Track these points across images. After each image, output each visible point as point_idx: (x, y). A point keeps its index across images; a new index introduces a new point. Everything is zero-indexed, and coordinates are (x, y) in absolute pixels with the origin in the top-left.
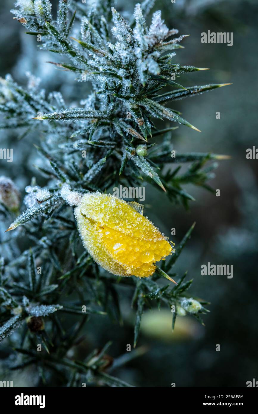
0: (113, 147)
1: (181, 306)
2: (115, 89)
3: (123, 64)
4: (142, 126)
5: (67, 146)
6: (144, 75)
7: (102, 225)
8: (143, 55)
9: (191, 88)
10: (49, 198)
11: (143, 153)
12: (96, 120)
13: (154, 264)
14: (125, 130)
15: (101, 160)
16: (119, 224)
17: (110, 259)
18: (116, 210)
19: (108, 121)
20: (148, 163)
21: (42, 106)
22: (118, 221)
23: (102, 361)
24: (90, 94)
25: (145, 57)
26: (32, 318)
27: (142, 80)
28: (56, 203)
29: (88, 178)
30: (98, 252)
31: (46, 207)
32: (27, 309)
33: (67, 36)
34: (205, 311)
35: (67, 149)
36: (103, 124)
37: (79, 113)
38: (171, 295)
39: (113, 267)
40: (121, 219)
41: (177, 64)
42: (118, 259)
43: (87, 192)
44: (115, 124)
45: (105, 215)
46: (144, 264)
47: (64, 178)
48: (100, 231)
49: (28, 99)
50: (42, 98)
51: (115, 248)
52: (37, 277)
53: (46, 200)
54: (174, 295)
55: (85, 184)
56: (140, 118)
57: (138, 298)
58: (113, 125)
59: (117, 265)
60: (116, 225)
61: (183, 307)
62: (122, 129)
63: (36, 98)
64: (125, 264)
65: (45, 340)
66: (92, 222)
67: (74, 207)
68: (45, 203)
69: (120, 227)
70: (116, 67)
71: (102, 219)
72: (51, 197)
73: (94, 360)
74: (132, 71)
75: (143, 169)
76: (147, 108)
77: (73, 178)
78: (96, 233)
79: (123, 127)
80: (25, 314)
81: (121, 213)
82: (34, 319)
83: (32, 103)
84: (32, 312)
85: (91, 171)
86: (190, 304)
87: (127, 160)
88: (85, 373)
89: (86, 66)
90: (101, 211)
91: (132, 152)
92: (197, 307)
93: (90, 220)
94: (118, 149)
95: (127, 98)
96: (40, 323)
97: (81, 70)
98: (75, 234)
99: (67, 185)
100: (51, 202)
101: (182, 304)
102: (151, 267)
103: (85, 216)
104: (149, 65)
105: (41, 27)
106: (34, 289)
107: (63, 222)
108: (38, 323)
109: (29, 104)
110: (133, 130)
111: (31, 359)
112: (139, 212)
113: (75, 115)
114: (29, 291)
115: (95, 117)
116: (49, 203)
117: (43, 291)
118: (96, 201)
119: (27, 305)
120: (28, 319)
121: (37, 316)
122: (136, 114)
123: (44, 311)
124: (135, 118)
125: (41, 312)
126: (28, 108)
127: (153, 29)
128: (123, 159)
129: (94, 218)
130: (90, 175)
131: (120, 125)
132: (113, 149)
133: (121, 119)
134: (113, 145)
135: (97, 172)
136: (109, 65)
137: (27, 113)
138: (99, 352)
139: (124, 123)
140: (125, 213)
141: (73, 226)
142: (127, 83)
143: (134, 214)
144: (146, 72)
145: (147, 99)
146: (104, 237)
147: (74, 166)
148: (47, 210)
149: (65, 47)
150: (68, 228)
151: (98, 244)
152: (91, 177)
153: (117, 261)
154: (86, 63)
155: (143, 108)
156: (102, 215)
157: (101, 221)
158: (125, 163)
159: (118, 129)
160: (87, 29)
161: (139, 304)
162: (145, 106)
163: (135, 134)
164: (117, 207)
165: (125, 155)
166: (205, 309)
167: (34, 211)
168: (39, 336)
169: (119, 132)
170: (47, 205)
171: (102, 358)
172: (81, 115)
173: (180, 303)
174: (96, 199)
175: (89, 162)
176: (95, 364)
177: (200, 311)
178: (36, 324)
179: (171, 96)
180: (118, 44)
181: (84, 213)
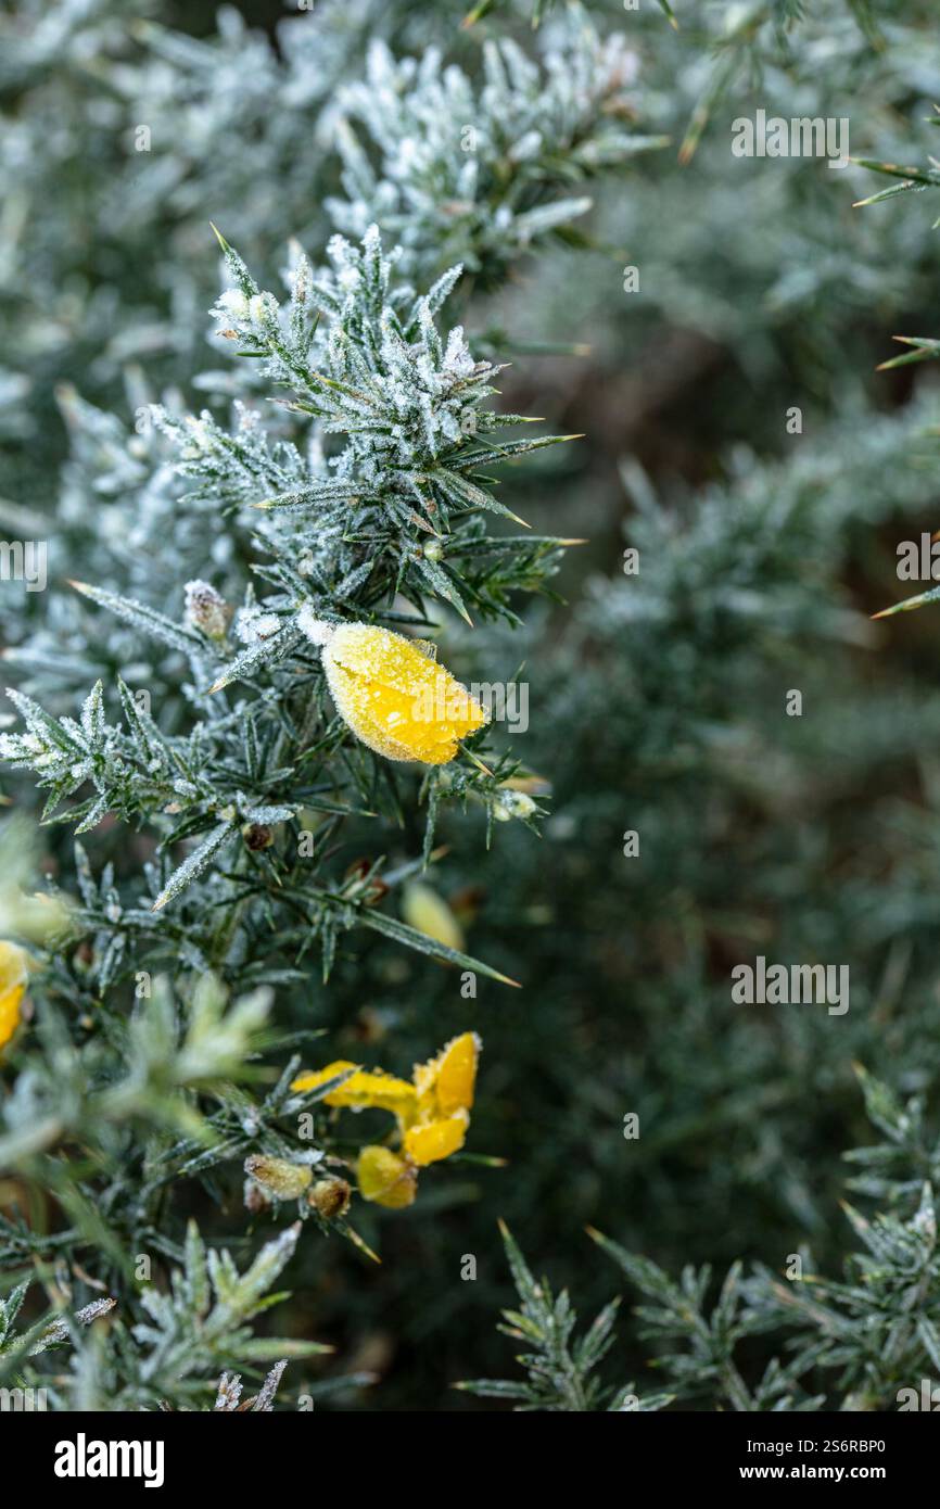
0: (386, 540)
1: (500, 805)
2: (388, 449)
3: (401, 414)
4: (433, 514)
5: (307, 537)
6: (435, 438)
7: (367, 681)
8: (434, 403)
9: (516, 443)
10: (279, 631)
11: (436, 555)
12: (356, 500)
13: (455, 742)
14: (405, 516)
15: (366, 565)
16: (396, 677)
17: (381, 734)
18: (391, 655)
19: (376, 499)
20: (442, 573)
21: (264, 466)
22: (394, 673)
23: (370, 890)
24: (345, 449)
25: (437, 406)
26: (251, 827)
27: (432, 447)
28: (290, 638)
29: (342, 593)
30: (361, 722)
31: (273, 647)
32: (244, 812)
33: (305, 356)
34: (542, 814)
35: (306, 540)
36: (367, 504)
37: (328, 490)
38: (485, 785)
39: (387, 746)
40: (401, 671)
41: (490, 411)
42: (395, 736)
43: (342, 622)
44: (389, 506)
45: (373, 663)
46: (438, 744)
47: (302, 594)
48: (365, 690)
49: (240, 454)
50: (263, 453)
51: (389, 720)
52: (258, 756)
53: (274, 634)
54: (490, 786)
55: (339, 600)
56: (430, 499)
57: (429, 790)
58: (383, 504)
59: (393, 745)
60: (391, 679)
61: (505, 806)
62: (399, 515)
63: (251, 452)
64: (406, 745)
65: (275, 862)
66: (351, 675)
67: (322, 647)
68: (272, 640)
69: (399, 683)
70: (389, 419)
71: (369, 669)
72: (283, 627)
73: (357, 886)
74: (415, 427)
75: (435, 584)
76: (442, 486)
77: (317, 588)
78: (358, 693)
79: (402, 512)
80: (240, 820)
81: (399, 660)
82: (255, 827)
83: (246, 461)
84: (252, 816)
85: (347, 581)
86: (516, 803)
87: (409, 564)
88: (342, 913)
89: (338, 408)
90: (366, 657)
91: (417, 553)
92: (528, 807)
93: (348, 671)
94: (393, 542)
95: (408, 468)
96: (266, 835)
97: (329, 413)
98: (321, 684)
99: (308, 607)
100: (282, 638)
101: (503, 802)
102: (449, 747)
103: (339, 664)
104: (443, 424)
105: (261, 344)
106: (253, 774)
107: (301, 664)
108: (262, 836)
109: (242, 463)
110: (419, 517)
111: (247, 887)
112: (430, 656)
113: (320, 496)
114: (247, 777)
115: (355, 496)
116: (279, 640)
117: (267, 778)
118: (358, 639)
119: (244, 805)
120: (246, 829)
121: (261, 823)
122: (423, 492)
123: (272, 816)
124: (421, 499)
125: (267, 819)
126: (239, 468)
127: (449, 362)
128: (403, 561)
129: (355, 668)
130: (347, 585)
131: (397, 509)
132: (384, 544)
133: (398, 497)
134: (385, 537)
135: (358, 583)
136: (377, 418)
137: (237, 474)
138: (365, 874)
139: (403, 504)
140: (406, 660)
141: (317, 669)
142: (407, 450)
143: (421, 661)
144: (439, 434)
145: (441, 470)
146: (373, 700)
147: (320, 572)
148: (275, 652)
149: (303, 380)
150: (310, 671)
151: (362, 711)
152: (348, 591)
153: (393, 740)
154: (338, 403)
155: (435, 485)
156: (367, 664)
157: (366, 673)
158: (406, 570)
159: (392, 514)
160: (338, 345)
161: (431, 799)
162: (439, 481)
163: (421, 524)
164: (393, 651)
165: (405, 555)
166: (542, 810)
167: (255, 656)
168: (263, 855)
169: (395, 520)
170: (275, 643)
171: (369, 884)
172: (330, 495)
173: (500, 800)
174: (358, 636)
175: (345, 565)
176: (359, 894)
177: (533, 814)
178: (259, 838)
179: (483, 457)
180: (392, 380)
181: (338, 661)
